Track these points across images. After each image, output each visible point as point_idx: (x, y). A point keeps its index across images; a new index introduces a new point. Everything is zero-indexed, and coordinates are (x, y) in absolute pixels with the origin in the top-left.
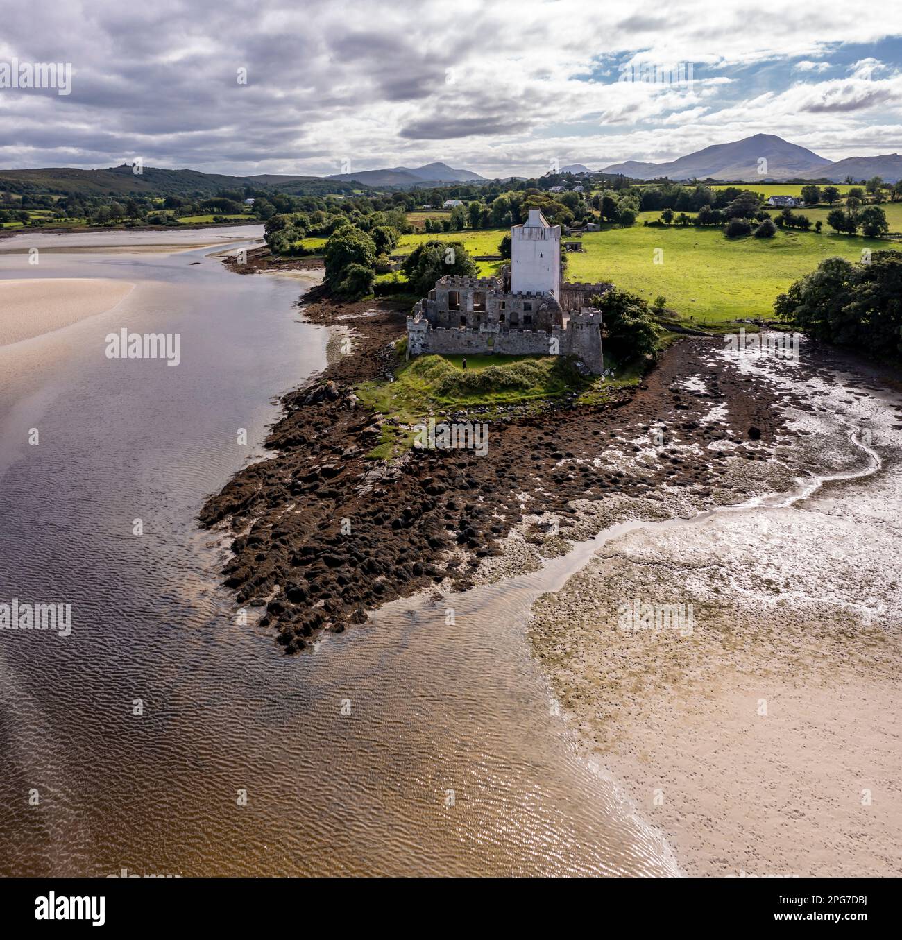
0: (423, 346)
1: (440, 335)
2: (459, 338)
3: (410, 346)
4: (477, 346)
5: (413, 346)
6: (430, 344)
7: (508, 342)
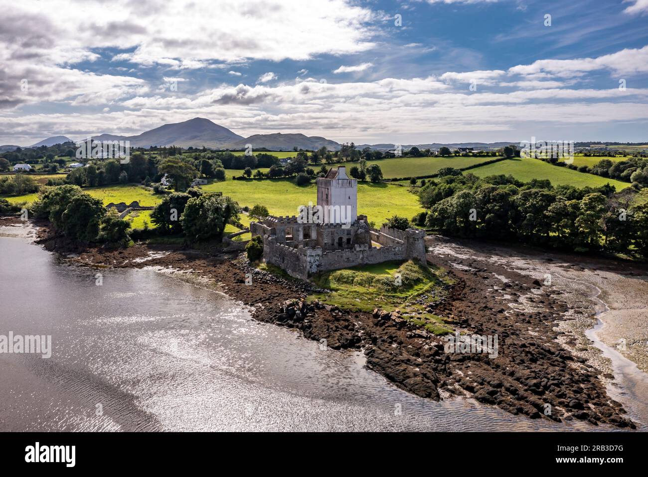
0: (318, 266)
1: (329, 256)
2: (342, 257)
3: (308, 267)
4: (353, 261)
5: (311, 267)
6: (323, 264)
7: (372, 256)
